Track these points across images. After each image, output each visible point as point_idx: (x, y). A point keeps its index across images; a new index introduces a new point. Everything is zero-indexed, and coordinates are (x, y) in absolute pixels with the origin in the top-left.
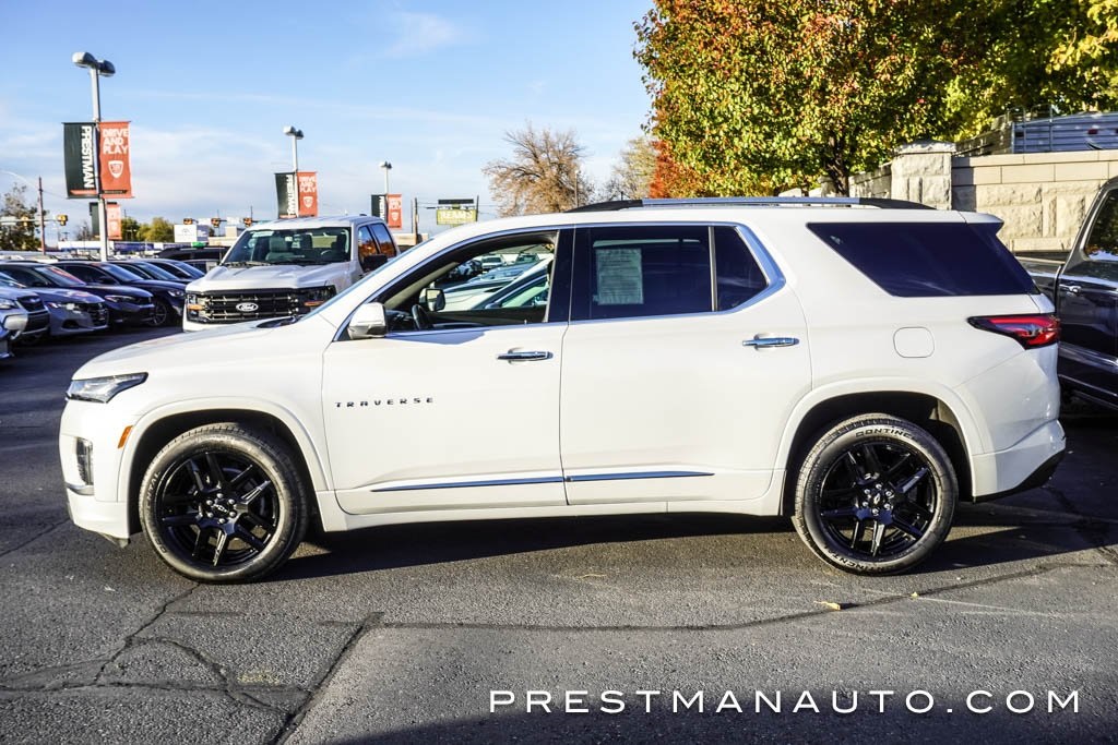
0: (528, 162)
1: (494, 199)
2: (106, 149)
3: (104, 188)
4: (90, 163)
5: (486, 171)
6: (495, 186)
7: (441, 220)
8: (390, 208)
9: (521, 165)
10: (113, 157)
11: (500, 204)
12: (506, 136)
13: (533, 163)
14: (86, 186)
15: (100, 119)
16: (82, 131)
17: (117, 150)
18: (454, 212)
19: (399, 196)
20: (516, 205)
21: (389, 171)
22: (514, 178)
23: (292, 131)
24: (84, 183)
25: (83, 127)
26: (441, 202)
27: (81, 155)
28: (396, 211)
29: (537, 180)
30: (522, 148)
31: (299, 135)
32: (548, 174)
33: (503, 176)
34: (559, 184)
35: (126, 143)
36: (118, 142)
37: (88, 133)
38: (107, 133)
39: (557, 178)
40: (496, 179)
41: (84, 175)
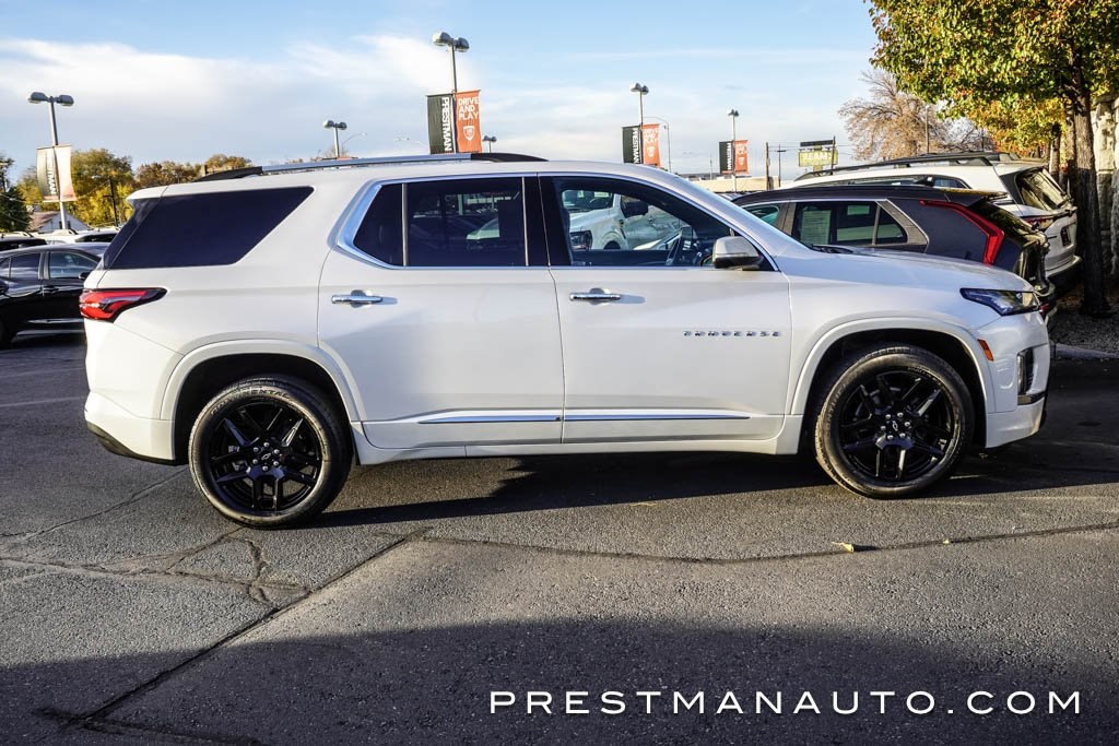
0: (884, 101)
1: (851, 139)
2: (461, 116)
3: (460, 150)
4: (449, 129)
5: (842, 112)
6: (851, 126)
7: (803, 161)
8: (737, 152)
9: (879, 103)
10: (467, 123)
11: (857, 143)
12: (863, 77)
13: (890, 101)
14: (446, 149)
15: (456, 90)
16: (442, 102)
17: (470, 116)
18: (816, 153)
19: (745, 141)
20: (873, 144)
21: (736, 118)
22: (871, 117)
23: (637, 88)
24: (444, 147)
25: (444, 98)
26: (803, 144)
27: (442, 122)
28: (742, 156)
29: (894, 117)
30: (879, 87)
31: (644, 90)
32: (905, 111)
33: (860, 116)
34: (915, 120)
35: (477, 110)
36: (470, 109)
37: (447, 103)
38: (461, 102)
39: (915, 114)
40: (852, 120)
41: (444, 140)
